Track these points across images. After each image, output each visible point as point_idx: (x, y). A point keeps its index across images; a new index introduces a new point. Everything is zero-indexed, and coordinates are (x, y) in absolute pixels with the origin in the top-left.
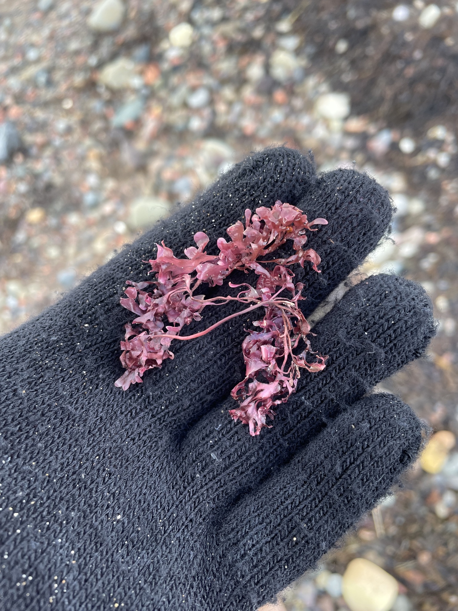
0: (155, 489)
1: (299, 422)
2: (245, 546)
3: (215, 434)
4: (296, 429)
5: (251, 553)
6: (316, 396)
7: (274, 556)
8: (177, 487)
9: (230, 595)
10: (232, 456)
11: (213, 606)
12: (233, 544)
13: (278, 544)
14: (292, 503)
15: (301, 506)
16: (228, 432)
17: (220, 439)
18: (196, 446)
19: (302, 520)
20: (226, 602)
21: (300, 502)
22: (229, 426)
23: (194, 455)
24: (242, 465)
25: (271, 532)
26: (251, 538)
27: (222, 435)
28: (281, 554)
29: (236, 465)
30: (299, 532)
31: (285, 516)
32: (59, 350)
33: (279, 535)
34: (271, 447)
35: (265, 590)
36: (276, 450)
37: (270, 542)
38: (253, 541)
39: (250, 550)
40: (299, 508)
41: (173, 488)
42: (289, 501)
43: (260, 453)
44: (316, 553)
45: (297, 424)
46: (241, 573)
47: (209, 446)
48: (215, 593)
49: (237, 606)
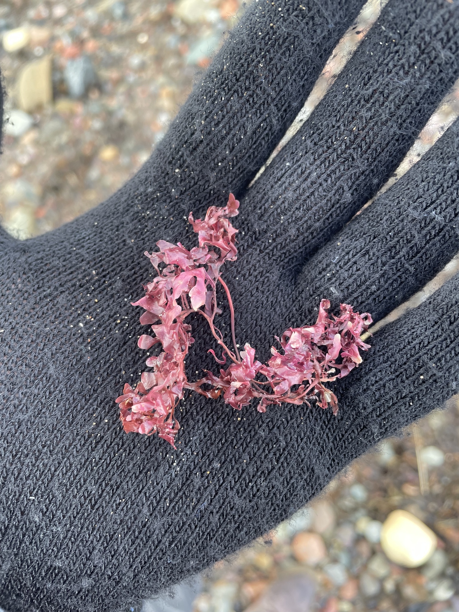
0: (270, 321)
1: (428, 242)
2: (368, 382)
3: (332, 266)
4: (424, 250)
5: (374, 388)
6: (449, 210)
7: (397, 393)
8: (293, 320)
9: (352, 424)
10: (350, 287)
11: (334, 432)
12: (356, 379)
13: (403, 381)
14: (420, 343)
15: (430, 346)
16: (345, 264)
17: (338, 271)
18: (312, 280)
19: (431, 359)
20: (348, 429)
21: (429, 343)
22: (346, 257)
23: (311, 289)
24: (362, 295)
25: (396, 371)
26: (375, 375)
27: (340, 267)
28: (405, 392)
29: (355, 295)
30: (427, 371)
31: (412, 356)
32: (157, 201)
33: (404, 373)
34: (394, 274)
35: (387, 423)
36: (400, 277)
37: (394, 379)
38: (376, 378)
39: (373, 385)
40: (427, 348)
41: (289, 321)
42: (417, 341)
43: (382, 281)
44: (444, 393)
45: (426, 245)
46: (363, 405)
47: (326, 279)
48: (337, 421)
49: (358, 434)
